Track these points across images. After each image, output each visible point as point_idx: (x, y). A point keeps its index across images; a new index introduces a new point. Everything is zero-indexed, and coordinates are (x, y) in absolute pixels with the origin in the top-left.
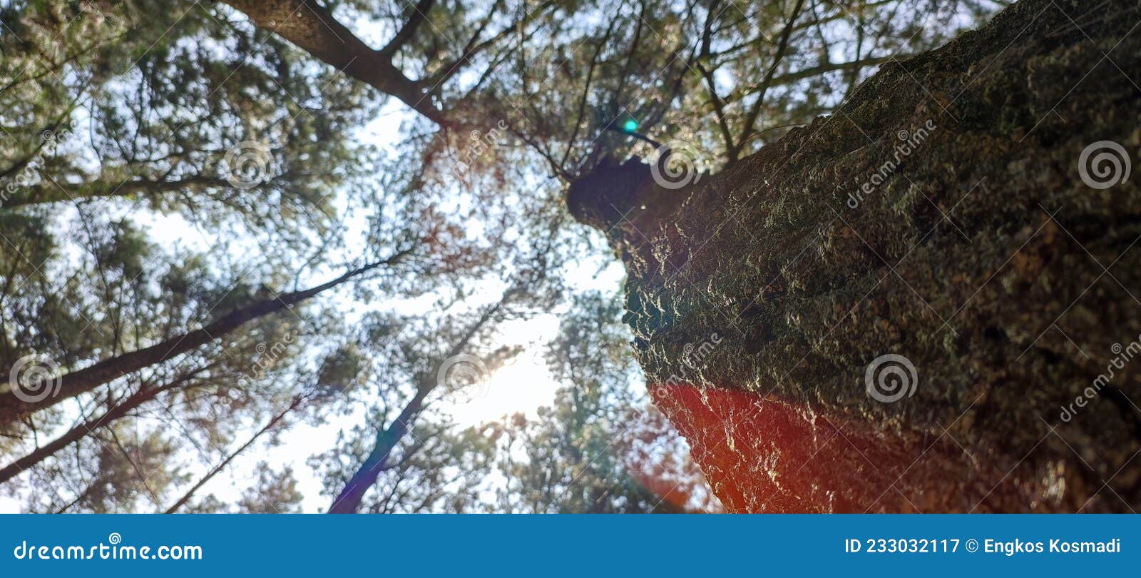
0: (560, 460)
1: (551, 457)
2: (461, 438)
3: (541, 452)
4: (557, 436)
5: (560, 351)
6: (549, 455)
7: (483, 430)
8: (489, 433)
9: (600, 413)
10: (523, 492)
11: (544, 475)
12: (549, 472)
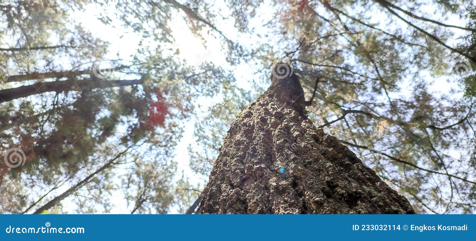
0: (166, 71)
1: (167, 67)
2: (167, 27)
3: (168, 63)
4: (176, 69)
5: (209, 67)
6: (167, 66)
7: (171, 36)
8: (170, 39)
9: (187, 85)
10: (150, 57)
11: (159, 65)
12: (160, 67)
